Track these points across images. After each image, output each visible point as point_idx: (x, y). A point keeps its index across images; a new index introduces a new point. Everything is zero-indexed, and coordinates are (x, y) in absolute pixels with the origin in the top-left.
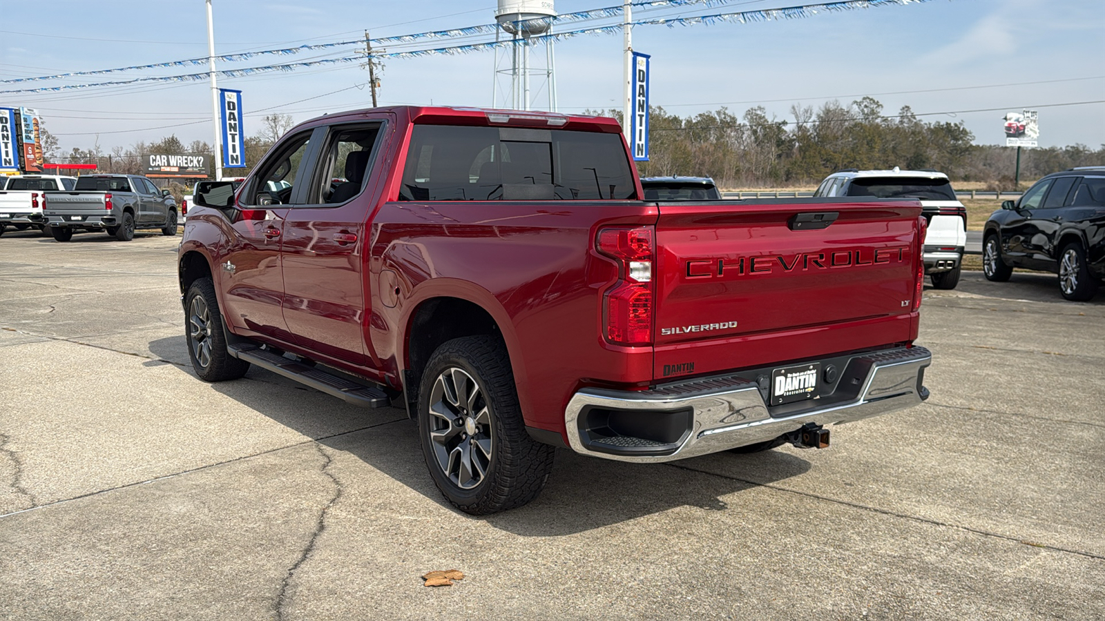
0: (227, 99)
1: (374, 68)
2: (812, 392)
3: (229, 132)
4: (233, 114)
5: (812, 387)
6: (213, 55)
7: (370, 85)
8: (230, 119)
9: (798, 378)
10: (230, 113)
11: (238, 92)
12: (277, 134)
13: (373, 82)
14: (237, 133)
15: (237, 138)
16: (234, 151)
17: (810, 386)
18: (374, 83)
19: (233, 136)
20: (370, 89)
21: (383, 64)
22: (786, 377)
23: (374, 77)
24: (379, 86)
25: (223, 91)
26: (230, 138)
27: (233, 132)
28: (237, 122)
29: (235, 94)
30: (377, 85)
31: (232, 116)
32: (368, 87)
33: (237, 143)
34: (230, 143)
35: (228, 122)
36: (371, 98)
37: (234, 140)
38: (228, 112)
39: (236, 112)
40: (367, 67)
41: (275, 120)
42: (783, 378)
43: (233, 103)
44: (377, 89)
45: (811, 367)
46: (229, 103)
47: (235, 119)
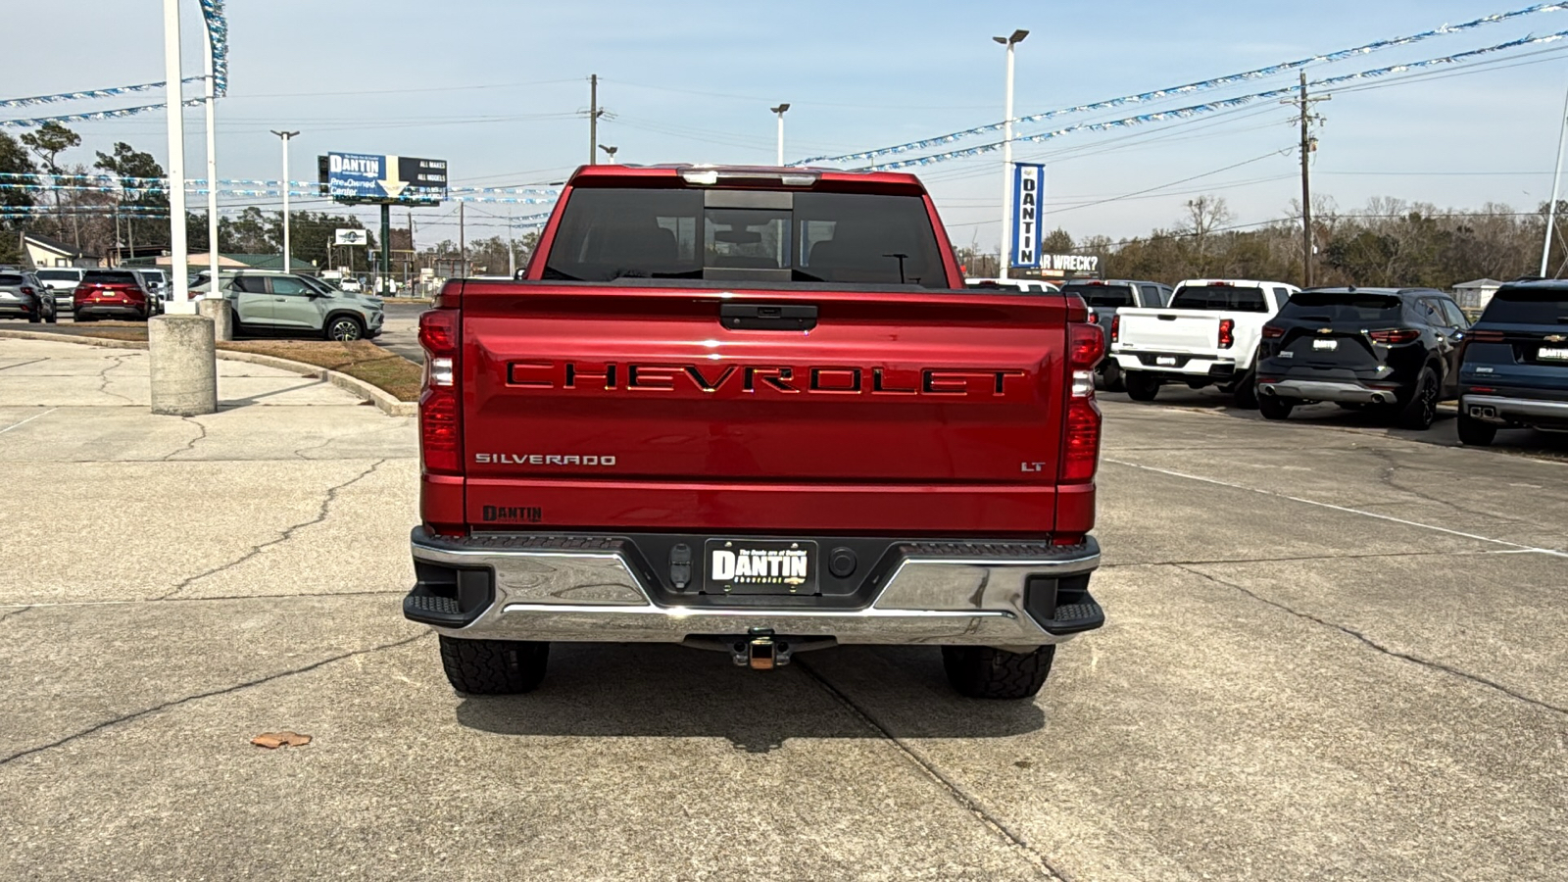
0: (1024, 177)
1: (1309, 123)
2: (799, 584)
3: (1022, 220)
4: (1031, 196)
5: (799, 576)
6: (1009, 117)
7: (1300, 148)
8: (1025, 202)
9: (764, 559)
10: (1027, 195)
11: (1040, 166)
12: (1201, 223)
13: (1306, 145)
14: (1034, 221)
15: (1033, 227)
16: (1027, 245)
17: (794, 573)
18: (1308, 146)
19: (1028, 225)
20: (1300, 155)
21: (1321, 117)
22: (737, 554)
23: (1308, 136)
24: (1315, 149)
25: (1019, 165)
26: (1023, 227)
27: (1028, 220)
28: (1035, 207)
29: (1035, 169)
30: (1311, 148)
31: (1029, 199)
32: (1297, 153)
33: (1032, 235)
34: (1023, 235)
35: (1022, 207)
36: (1301, 168)
37: (1028, 231)
38: (1023, 193)
39: (1034, 193)
40: (1299, 123)
41: (1201, 204)
42: (730, 556)
43: (1032, 182)
44: (1311, 154)
45: (795, 545)
46: (1026, 181)
47: (1032, 203)
